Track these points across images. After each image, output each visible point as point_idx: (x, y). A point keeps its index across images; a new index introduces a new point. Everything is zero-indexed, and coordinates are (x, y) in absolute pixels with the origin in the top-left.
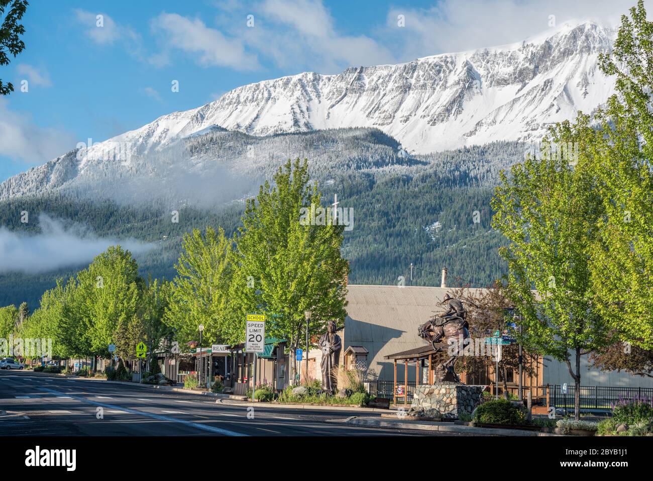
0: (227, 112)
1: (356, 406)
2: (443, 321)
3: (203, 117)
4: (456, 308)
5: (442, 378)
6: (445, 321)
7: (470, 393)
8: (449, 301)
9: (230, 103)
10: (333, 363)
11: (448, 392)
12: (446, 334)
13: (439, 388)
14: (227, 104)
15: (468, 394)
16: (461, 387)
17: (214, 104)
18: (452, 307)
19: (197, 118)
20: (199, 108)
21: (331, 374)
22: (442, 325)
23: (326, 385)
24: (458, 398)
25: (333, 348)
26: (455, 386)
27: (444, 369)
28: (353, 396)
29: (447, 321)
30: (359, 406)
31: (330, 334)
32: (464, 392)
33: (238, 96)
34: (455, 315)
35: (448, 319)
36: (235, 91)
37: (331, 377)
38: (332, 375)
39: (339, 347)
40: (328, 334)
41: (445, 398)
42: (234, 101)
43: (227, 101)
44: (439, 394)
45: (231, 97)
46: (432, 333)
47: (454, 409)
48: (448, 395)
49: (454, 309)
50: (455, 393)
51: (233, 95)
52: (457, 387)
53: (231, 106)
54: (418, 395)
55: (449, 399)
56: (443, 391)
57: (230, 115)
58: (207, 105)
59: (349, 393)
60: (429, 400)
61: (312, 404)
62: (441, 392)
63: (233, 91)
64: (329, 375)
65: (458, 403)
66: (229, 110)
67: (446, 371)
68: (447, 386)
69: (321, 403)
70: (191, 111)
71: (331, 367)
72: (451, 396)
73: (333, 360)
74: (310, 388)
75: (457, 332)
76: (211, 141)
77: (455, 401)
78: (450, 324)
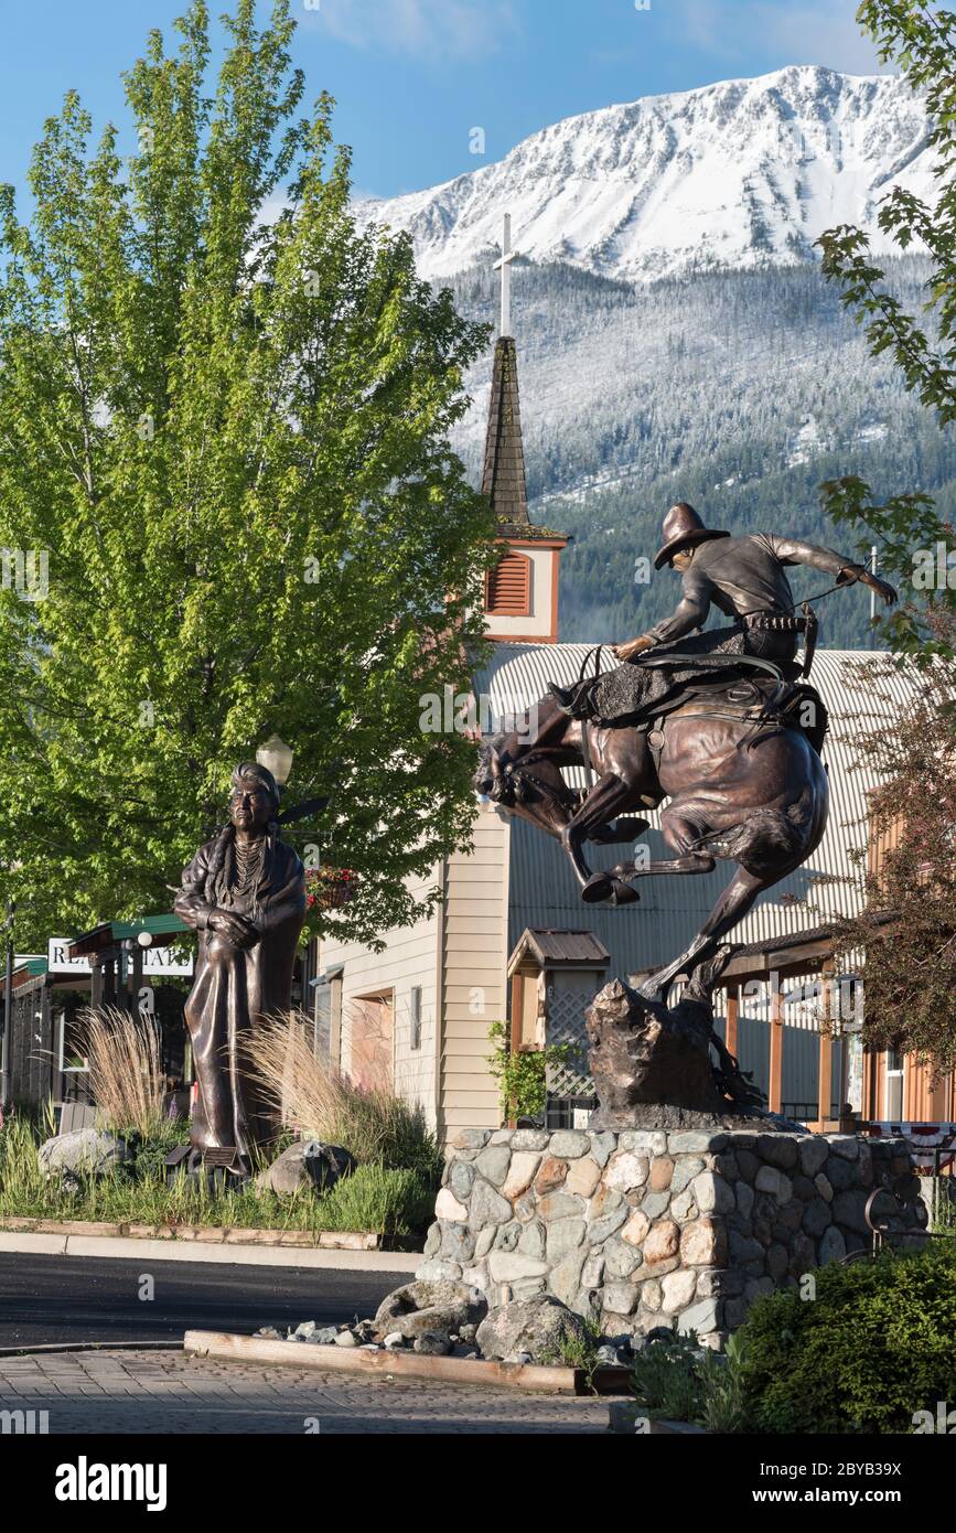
0: (531, 201)
1: (353, 1241)
2: (643, 687)
3: (448, 221)
4: (740, 600)
5: (628, 1080)
6: (658, 688)
7: (825, 1186)
8: (699, 553)
9: (540, 173)
10: (252, 998)
11: (657, 1179)
12: (667, 774)
13: (599, 1153)
14: (530, 175)
15: (805, 1195)
16: (756, 1146)
17: (487, 176)
18: (711, 594)
19: (429, 222)
20: (437, 190)
21: (241, 1064)
22: (643, 716)
23: (212, 1122)
24: (721, 1219)
25: (256, 915)
26: (702, 1140)
27: (635, 1019)
28: (344, 1185)
29: (675, 690)
30: (372, 1239)
31: (241, 842)
32: (770, 1180)
33: (568, 148)
34: (733, 645)
35: (681, 677)
36: (557, 132)
37: (241, 1079)
38: (246, 1064)
39: (286, 911)
40: (231, 839)
41: (638, 1222)
42: (553, 163)
43: (529, 166)
44: (598, 1191)
45: (543, 151)
46: (573, 777)
47: (694, 1299)
48: (656, 1202)
49: (728, 606)
50: (705, 1191)
51: (548, 143)
52: (719, 1147)
53: (543, 181)
54: (465, 1198)
55: (666, 1230)
56: (626, 1172)
57: (541, 211)
58: (464, 180)
59: (326, 1168)
60: (530, 1237)
61: (123, 1232)
62: (612, 1179)
63: (551, 130)
64: (233, 1069)
65: (724, 1258)
66: (535, 195)
67: (654, 1028)
68: (651, 1141)
69: (170, 1222)
70: (408, 198)
71: (243, 1022)
72: (678, 1208)
73: (252, 983)
74: (137, 1137)
75: (735, 762)
76: (474, 297)
77: (700, 1243)
78: (692, 710)
